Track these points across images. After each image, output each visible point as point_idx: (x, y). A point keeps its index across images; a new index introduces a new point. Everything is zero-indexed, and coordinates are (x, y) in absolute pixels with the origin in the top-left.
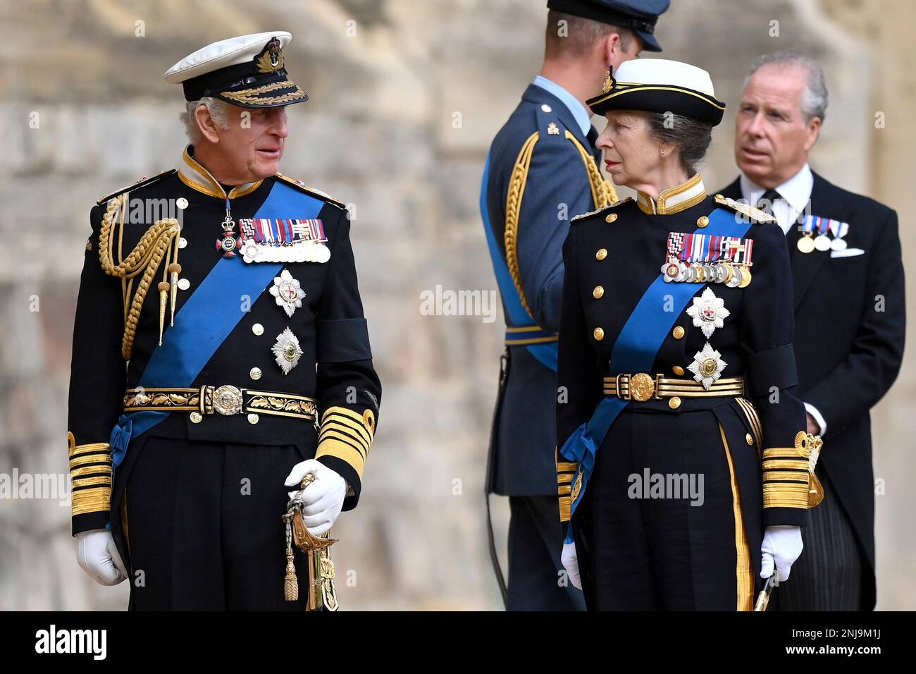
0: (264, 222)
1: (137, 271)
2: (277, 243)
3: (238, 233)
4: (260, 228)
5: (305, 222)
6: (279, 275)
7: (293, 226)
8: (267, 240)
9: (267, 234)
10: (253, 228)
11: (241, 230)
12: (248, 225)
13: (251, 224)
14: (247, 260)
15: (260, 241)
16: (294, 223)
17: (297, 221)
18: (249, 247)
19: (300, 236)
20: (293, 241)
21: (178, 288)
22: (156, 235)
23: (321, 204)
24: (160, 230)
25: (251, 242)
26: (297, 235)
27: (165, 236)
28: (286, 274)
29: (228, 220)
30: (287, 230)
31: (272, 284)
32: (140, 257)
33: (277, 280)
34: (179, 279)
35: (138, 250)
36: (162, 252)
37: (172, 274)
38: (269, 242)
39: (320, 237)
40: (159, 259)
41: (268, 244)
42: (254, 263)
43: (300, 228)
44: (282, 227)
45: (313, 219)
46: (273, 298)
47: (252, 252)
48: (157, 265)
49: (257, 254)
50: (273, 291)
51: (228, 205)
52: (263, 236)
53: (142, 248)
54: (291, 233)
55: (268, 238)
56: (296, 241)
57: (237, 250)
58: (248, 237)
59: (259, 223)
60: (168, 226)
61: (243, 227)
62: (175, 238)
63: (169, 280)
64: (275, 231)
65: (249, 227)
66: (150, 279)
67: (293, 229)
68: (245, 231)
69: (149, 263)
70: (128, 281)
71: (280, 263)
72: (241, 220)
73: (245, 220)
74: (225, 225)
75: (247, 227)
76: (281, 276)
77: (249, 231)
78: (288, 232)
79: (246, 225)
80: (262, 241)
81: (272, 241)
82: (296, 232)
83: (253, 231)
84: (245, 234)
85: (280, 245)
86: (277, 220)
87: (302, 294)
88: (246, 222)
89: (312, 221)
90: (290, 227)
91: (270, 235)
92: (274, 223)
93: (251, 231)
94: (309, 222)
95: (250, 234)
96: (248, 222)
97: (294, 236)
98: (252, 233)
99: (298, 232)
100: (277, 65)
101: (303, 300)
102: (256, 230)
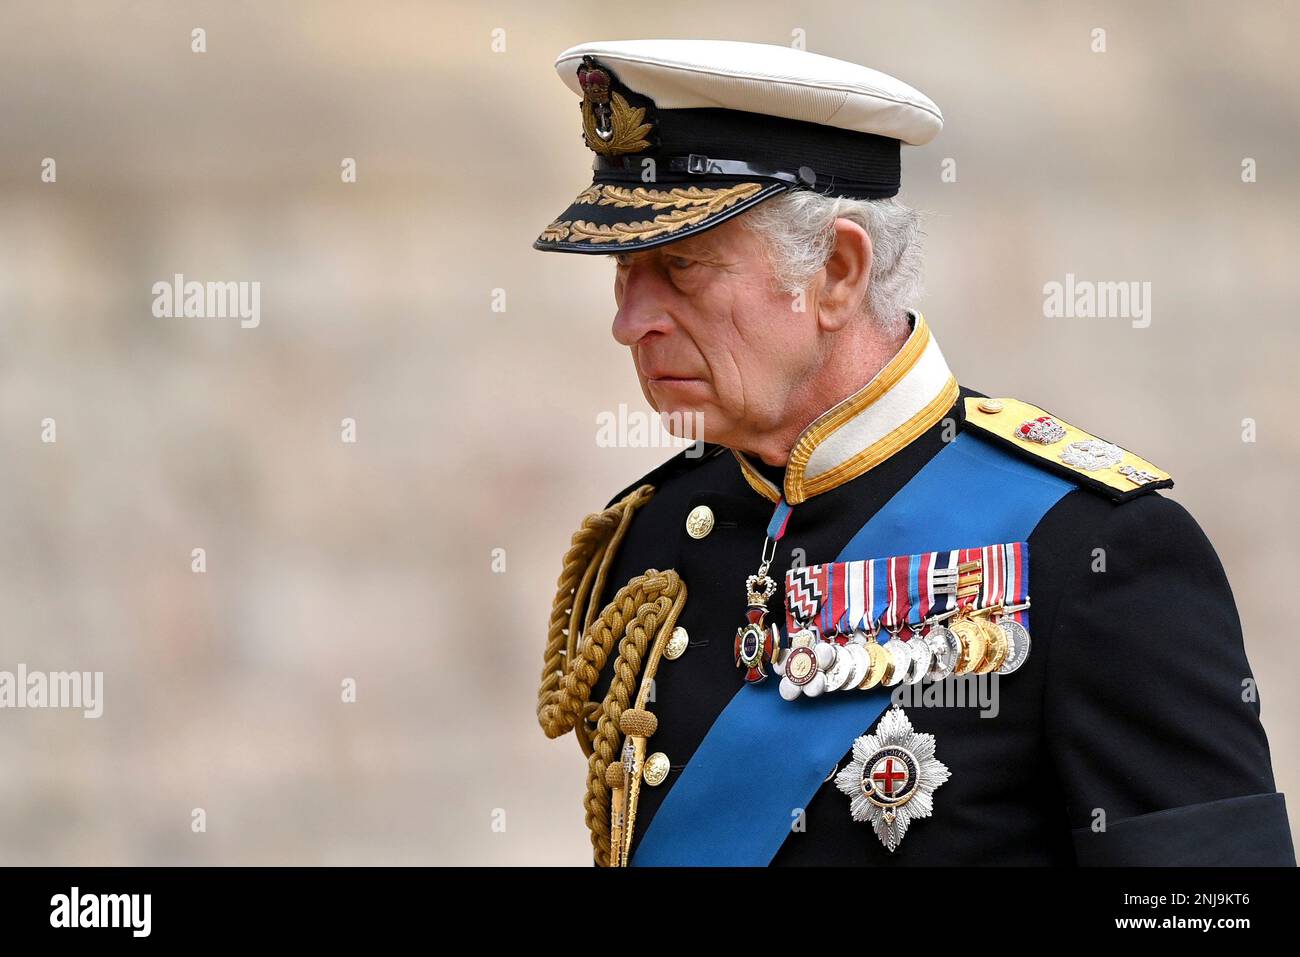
0: (856, 572)
2: (882, 632)
3: (779, 612)
4: (839, 594)
5: (977, 555)
6: (871, 730)
7: (931, 571)
8: (854, 623)
9: (858, 609)
10: (817, 593)
11: (786, 604)
12: (804, 587)
13: (815, 581)
14: (790, 691)
15: (832, 632)
16: (942, 562)
17: (954, 555)
18: (797, 652)
20: (930, 620)
24: (630, 605)
25: (807, 636)
26: (941, 599)
28: (895, 722)
29: (761, 575)
30: (912, 588)
31: (847, 758)
33: (863, 746)
34: (647, 754)
37: (627, 739)
38: (861, 629)
39: (1010, 598)
41: (857, 638)
43: (955, 577)
44: (902, 579)
45: (1003, 541)
46: (846, 799)
47: (802, 666)
50: (848, 779)
51: (775, 526)
52: (844, 614)
54: (924, 595)
55: (857, 618)
56: (937, 618)
58: (801, 621)
59: (840, 574)
60: (649, 597)
61: (792, 594)
64: (883, 595)
65: (807, 592)
67: (931, 582)
68: (794, 605)
71: (882, 689)
72: (789, 572)
73: (800, 571)
74: (754, 587)
75: (801, 593)
76: (878, 731)
77: (804, 605)
78: (917, 593)
79: (800, 586)
80: (839, 630)
81: (867, 627)
82: (940, 591)
83: (815, 603)
84: (794, 614)
85: (891, 635)
86: (893, 560)
87: (937, 773)
88: (802, 576)
89: (999, 550)
90: (923, 576)
91: (866, 610)
92: (882, 571)
93: (808, 602)
94: (990, 553)
95: (806, 613)
96: (807, 576)
97: (931, 605)
98: (811, 610)
99: (943, 591)
100: (612, 136)
101: (938, 795)
102: (823, 599)
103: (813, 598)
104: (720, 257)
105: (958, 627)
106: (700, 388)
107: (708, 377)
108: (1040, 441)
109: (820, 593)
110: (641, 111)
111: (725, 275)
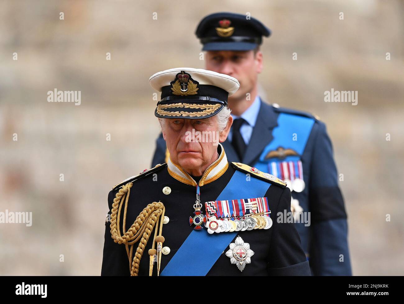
0: (224, 203)
1: (135, 240)
2: (233, 218)
3: (204, 211)
4: (220, 208)
5: (254, 200)
6: (233, 241)
7: (245, 204)
8: (226, 216)
9: (226, 212)
10: (215, 208)
11: (206, 210)
12: (211, 206)
13: (214, 205)
14: (211, 231)
15: (220, 217)
16: (246, 201)
17: (249, 200)
18: (212, 222)
19: (251, 211)
20: (245, 215)
21: (162, 253)
22: (147, 214)
23: (268, 186)
24: (150, 211)
25: (213, 218)
26: (248, 210)
27: (153, 215)
28: (239, 240)
29: (197, 203)
30: (240, 207)
31: (228, 248)
32: (136, 231)
33: (232, 246)
34: (163, 247)
35: (135, 226)
36: (151, 227)
37: (158, 243)
38: (227, 217)
39: (265, 211)
40: (150, 232)
41: (226, 219)
42: (215, 234)
43: (250, 205)
44: (237, 205)
45: (261, 197)
46: (229, 259)
47: (214, 225)
48: (148, 236)
49: (217, 227)
50: (229, 254)
51: (198, 191)
52: (223, 213)
53: (137, 224)
54: (243, 209)
55: (226, 214)
56: (247, 215)
57: (203, 224)
58: (211, 214)
59: (220, 203)
60: (156, 209)
61: (208, 208)
62: (161, 216)
63: (156, 248)
64: (232, 209)
65: (212, 207)
66: (143, 246)
67: (245, 206)
68: (209, 211)
69: (142, 235)
70: (129, 247)
71: (235, 232)
72: (207, 203)
73: (209, 202)
74: (195, 206)
75: (210, 208)
76: (235, 242)
77: (212, 211)
78: (241, 209)
79: (210, 206)
80: (222, 217)
81: (229, 217)
82: (247, 208)
83: (215, 210)
84: (209, 213)
85: (235, 219)
86: (233, 200)
87: (251, 253)
88: (210, 204)
89: (260, 199)
90: (243, 205)
91: (228, 212)
92: (231, 203)
93: (213, 210)
94: (258, 199)
95: (213, 213)
96: (211, 204)
97: (245, 212)
98: (214, 212)
99: (248, 208)
100: (187, 91)
101: (252, 258)
102: (217, 209)
103: (214, 209)
104: (209, 122)
105: (253, 217)
106: (199, 154)
107: (202, 152)
108: (257, 173)
109: (216, 208)
110: (196, 85)
111: (210, 126)
